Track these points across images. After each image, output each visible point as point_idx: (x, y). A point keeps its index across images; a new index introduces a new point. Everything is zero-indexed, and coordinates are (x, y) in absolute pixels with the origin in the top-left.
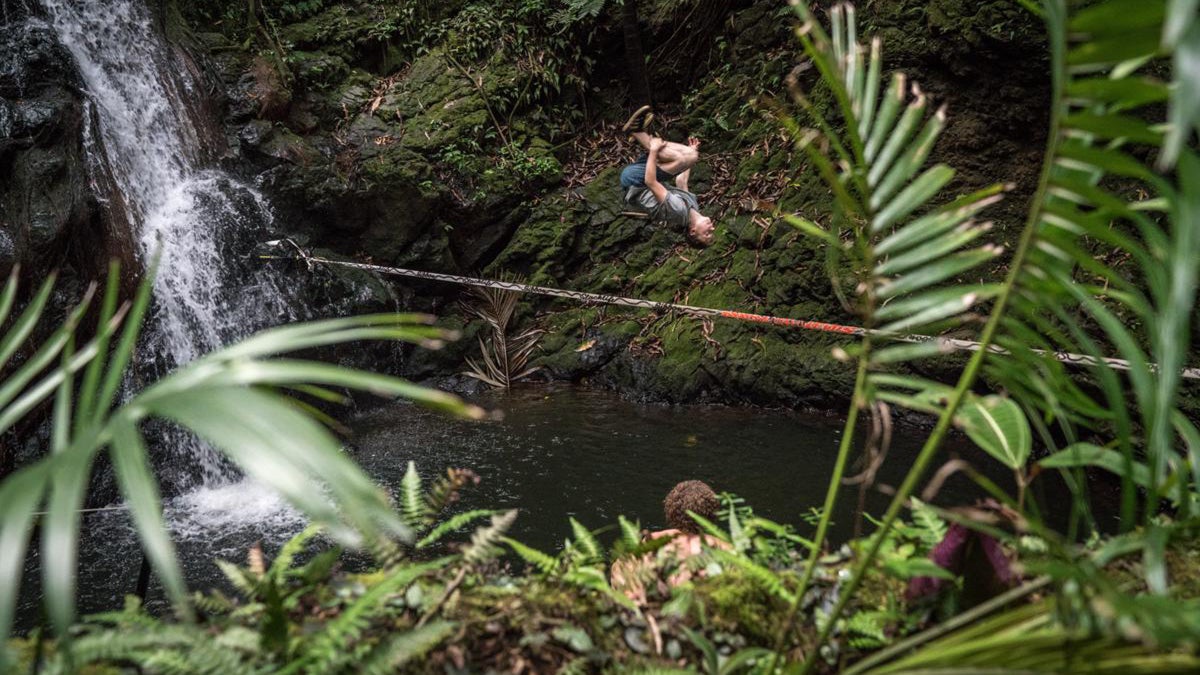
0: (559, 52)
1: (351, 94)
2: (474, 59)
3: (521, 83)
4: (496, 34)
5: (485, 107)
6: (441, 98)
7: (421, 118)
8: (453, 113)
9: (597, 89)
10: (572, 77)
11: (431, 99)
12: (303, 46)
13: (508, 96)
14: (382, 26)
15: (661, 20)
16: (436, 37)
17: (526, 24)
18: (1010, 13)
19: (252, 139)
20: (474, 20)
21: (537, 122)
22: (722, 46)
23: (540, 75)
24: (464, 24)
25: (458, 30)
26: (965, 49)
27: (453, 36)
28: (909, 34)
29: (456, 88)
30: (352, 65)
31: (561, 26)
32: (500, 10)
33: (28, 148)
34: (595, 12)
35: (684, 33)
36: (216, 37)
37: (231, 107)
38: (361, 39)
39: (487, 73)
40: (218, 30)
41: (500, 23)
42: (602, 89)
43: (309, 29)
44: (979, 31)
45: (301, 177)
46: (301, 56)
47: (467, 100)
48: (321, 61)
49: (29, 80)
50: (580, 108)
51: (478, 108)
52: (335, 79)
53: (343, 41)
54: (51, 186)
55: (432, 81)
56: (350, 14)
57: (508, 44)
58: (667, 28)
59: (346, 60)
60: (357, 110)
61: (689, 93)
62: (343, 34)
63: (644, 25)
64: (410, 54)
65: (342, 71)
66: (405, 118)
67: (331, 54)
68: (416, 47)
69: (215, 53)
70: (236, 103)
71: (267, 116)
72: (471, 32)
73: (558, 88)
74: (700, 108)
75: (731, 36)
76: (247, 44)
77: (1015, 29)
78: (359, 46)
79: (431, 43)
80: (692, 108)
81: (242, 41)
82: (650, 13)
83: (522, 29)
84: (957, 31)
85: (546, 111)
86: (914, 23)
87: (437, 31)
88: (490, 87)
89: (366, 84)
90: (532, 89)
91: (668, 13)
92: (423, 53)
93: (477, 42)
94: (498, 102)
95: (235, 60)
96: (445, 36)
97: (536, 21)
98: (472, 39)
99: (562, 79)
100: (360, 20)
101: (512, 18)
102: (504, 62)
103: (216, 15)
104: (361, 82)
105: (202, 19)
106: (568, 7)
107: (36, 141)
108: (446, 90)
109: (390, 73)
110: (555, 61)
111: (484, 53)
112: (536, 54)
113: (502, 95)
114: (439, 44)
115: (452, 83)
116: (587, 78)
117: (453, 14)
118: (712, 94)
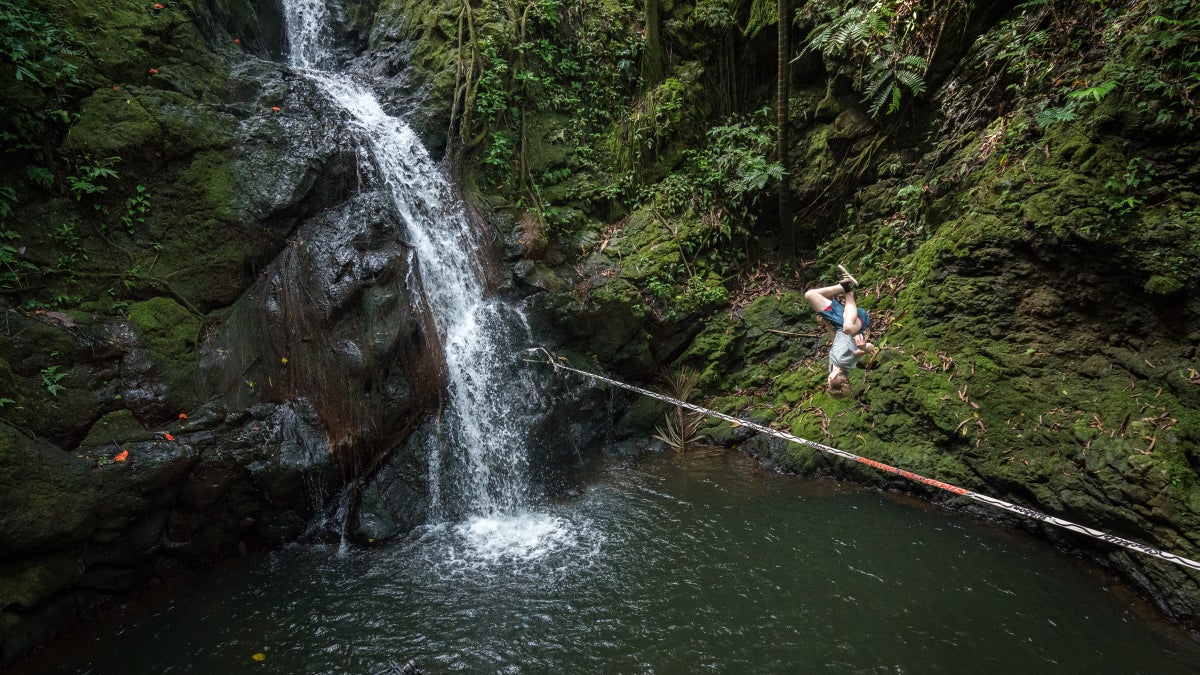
0: (732, 210)
1: (588, 237)
2: (672, 214)
3: (704, 234)
4: (689, 196)
5: (678, 250)
6: (648, 242)
7: (634, 257)
8: (656, 254)
9: (756, 238)
10: (739, 229)
11: (641, 242)
12: (557, 203)
13: (694, 241)
14: (611, 190)
15: (807, 190)
16: (646, 196)
17: (710, 189)
18: (1098, 218)
19: (520, 274)
20: (673, 185)
21: (713, 261)
22: (850, 212)
23: (718, 228)
24: (667, 188)
25: (662, 192)
26: (1054, 241)
27: (659, 196)
28: (1005, 222)
29: (659, 235)
30: (589, 216)
31: (735, 193)
32: (693, 178)
33: (370, 287)
34: (761, 185)
35: (823, 200)
36: (499, 199)
37: (507, 250)
38: (596, 198)
39: (681, 225)
40: (500, 192)
41: (692, 188)
42: (760, 237)
43: (562, 191)
44: (1069, 229)
45: (552, 301)
46: (555, 211)
47: (667, 245)
48: (570, 214)
49: (374, 237)
50: (743, 251)
51: (673, 250)
52: (577, 227)
53: (584, 198)
54: (386, 314)
55: (643, 229)
56: (589, 179)
57: (697, 203)
58: (811, 195)
59: (585, 213)
60: (591, 250)
61: (822, 244)
62: (584, 194)
63: (795, 192)
64: (628, 209)
65: (582, 220)
66: (623, 256)
67: (575, 208)
68: (633, 203)
69: (497, 210)
70: (510, 248)
71: (531, 256)
72: (672, 194)
73: (730, 237)
74: (829, 256)
75: (858, 204)
76: (519, 203)
77: (1101, 230)
78: (594, 202)
79: (643, 201)
80: (824, 255)
81: (516, 200)
82: (799, 184)
83: (707, 193)
84: (1049, 227)
85: (720, 253)
86: (1010, 215)
87: (648, 193)
88: (683, 235)
89: (598, 230)
90: (712, 237)
91: (812, 185)
92: (638, 208)
93: (675, 202)
94: (687, 246)
95: (511, 216)
96: (654, 196)
97: (718, 188)
98: (672, 200)
99: (733, 229)
100: (595, 184)
101: (700, 185)
102: (693, 217)
103: (499, 182)
104: (595, 228)
105: (490, 184)
106: (741, 178)
107: (378, 281)
108: (652, 236)
109: (615, 222)
110: (729, 217)
111: (679, 210)
112: (716, 212)
113: (690, 241)
114: (649, 202)
115: (657, 231)
116: (750, 229)
117: (659, 181)
118: (839, 246)
